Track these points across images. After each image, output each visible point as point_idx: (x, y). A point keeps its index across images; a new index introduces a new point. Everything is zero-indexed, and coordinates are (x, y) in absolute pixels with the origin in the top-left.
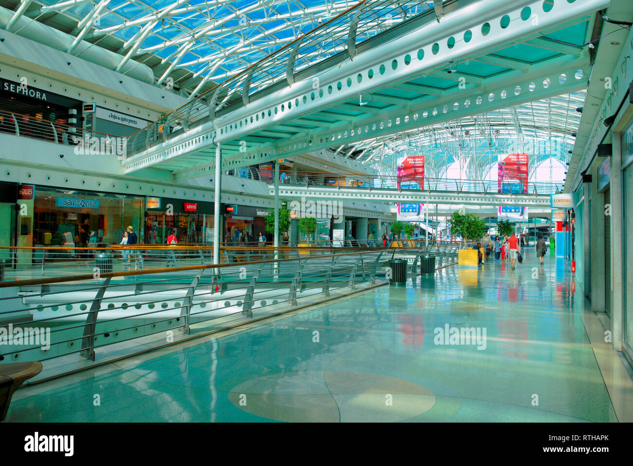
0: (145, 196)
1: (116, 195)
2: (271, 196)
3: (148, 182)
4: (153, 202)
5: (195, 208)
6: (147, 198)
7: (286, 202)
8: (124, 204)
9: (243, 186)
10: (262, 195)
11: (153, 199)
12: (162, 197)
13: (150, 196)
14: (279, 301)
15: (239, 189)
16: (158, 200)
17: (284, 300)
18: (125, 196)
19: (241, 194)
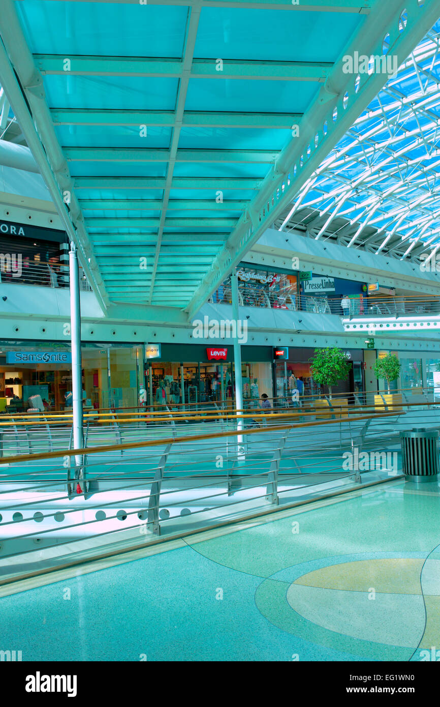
0: (143, 343)
1: (98, 345)
2: (347, 332)
3: (148, 325)
4: (152, 351)
5: (224, 354)
6: (145, 345)
7: (373, 339)
8: (111, 355)
9: (300, 321)
10: (333, 333)
11: (152, 347)
12: (162, 343)
13: (149, 343)
14: (192, 509)
15: (295, 326)
16: (157, 347)
17: (202, 508)
18: (111, 345)
19: (298, 332)
